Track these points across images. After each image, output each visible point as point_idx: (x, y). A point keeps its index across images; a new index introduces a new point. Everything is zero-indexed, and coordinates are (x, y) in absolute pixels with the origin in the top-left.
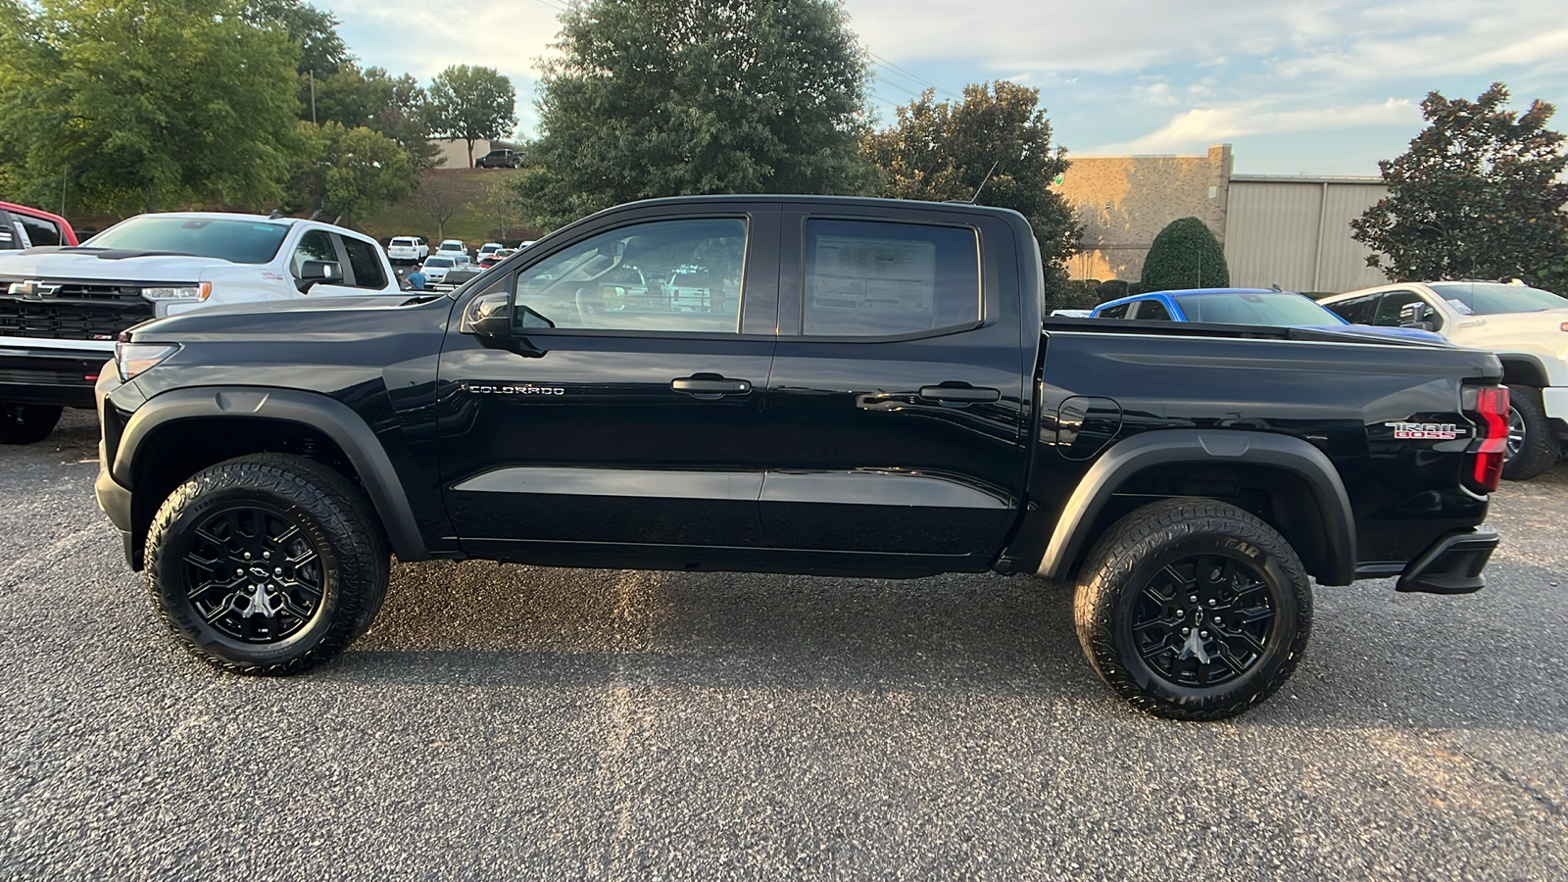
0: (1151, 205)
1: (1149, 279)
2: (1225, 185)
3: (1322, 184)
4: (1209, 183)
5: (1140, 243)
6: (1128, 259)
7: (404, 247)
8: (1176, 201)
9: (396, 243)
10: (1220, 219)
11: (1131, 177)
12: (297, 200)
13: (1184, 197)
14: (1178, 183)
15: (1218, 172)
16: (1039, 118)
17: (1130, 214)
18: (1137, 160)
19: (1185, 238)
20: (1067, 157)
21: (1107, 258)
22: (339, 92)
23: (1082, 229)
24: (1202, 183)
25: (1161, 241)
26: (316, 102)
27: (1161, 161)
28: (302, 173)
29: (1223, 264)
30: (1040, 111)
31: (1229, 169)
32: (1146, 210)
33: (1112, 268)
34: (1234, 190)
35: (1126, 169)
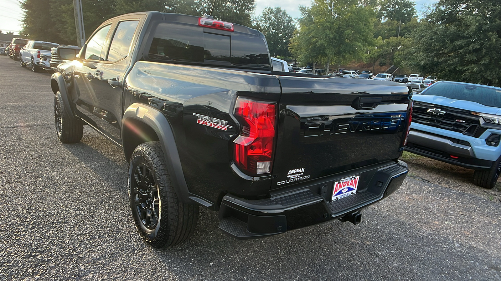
7: (414, 78)
9: (412, 76)
12: (384, 62)
22: (409, 27)
26: (400, 31)
28: (387, 53)
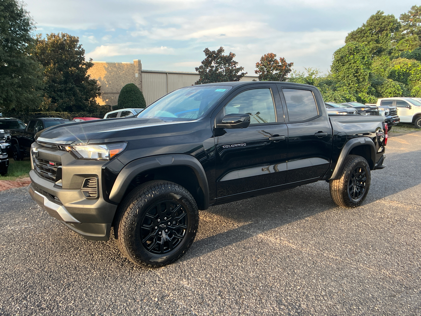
0: (115, 79)
1: (121, 104)
2: (140, 73)
3: (166, 73)
4: (135, 72)
5: (113, 92)
6: (109, 97)
8: (124, 78)
10: (140, 84)
11: (107, 69)
13: (126, 77)
14: (124, 72)
15: (138, 69)
16: (80, 47)
17: (108, 82)
18: (108, 64)
19: (131, 90)
20: (93, 62)
21: (101, 97)
23: (100, 87)
24: (133, 72)
25: (123, 91)
27: (117, 65)
29: (144, 99)
30: (80, 45)
31: (141, 68)
32: (114, 81)
33: (103, 101)
34: (143, 74)
35: (104, 67)
